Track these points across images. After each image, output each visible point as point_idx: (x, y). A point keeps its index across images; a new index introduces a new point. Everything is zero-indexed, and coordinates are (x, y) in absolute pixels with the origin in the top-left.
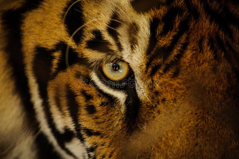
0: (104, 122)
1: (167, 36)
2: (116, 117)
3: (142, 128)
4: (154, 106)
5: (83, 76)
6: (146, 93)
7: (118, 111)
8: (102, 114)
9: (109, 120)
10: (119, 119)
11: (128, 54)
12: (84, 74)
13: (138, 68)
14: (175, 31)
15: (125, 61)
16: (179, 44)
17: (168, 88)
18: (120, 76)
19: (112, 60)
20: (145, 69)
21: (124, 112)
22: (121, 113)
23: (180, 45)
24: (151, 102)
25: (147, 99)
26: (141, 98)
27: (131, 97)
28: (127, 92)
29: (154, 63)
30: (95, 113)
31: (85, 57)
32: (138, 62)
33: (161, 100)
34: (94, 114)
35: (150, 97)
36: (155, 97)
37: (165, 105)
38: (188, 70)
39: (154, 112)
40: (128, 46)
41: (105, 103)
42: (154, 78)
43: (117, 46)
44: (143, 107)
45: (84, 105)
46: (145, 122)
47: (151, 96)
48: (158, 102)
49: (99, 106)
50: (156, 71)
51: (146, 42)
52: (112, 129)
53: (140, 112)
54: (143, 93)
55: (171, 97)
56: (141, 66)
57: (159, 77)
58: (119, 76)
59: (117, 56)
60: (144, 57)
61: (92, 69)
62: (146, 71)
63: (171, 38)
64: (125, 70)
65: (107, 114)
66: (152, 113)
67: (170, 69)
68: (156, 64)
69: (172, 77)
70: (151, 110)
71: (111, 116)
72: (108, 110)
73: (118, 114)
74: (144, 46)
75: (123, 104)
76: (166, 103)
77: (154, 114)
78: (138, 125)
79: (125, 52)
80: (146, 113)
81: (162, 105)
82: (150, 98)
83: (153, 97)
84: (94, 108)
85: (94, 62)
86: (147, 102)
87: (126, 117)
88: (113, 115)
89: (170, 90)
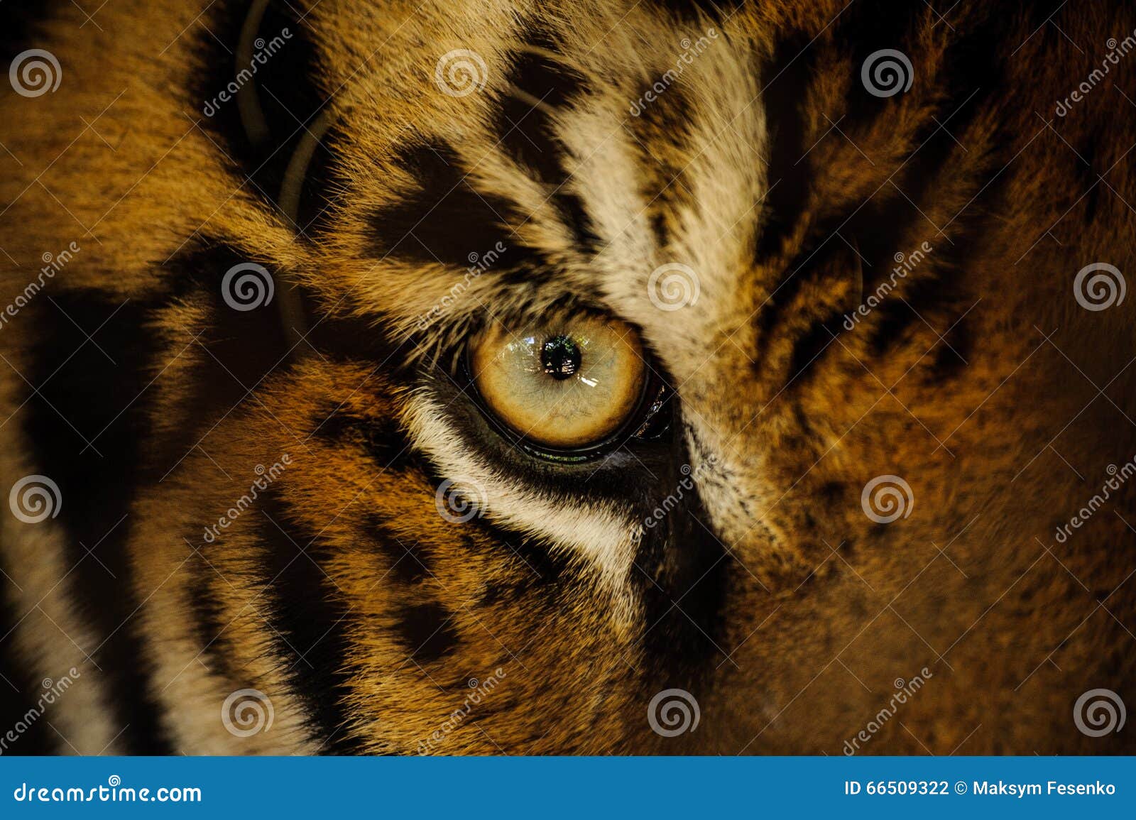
0: (511, 706)
1: (875, 133)
2: (582, 669)
3: (755, 719)
4: (820, 570)
5: (365, 424)
6: (764, 500)
7: (594, 631)
8: (496, 657)
9: (544, 689)
10: (601, 679)
11: (633, 269)
12: (371, 412)
13: (699, 349)
14: (926, 103)
15: (620, 314)
16: (953, 178)
17: (903, 452)
18: (591, 410)
19: (540, 313)
20: (748, 350)
21: (630, 630)
22: (614, 640)
23: (959, 185)
24: (797, 554)
25: (771, 538)
26: (729, 535)
27: (667, 537)
28: (635, 511)
29: (804, 312)
30: (451, 653)
31: (369, 308)
32: (701, 312)
33: (862, 533)
34: (446, 659)
35: (787, 520)
36: (822, 521)
37: (894, 560)
38: (1024, 327)
39: (829, 612)
40: (635, 222)
41: (509, 586)
42: (811, 398)
43: (565, 222)
44: (748, 587)
45: (379, 609)
46: (772, 678)
47: (797, 518)
48: (847, 549)
49: (473, 608)
50: (824, 356)
51: (749, 182)
52: (567, 746)
53: (734, 621)
54: (742, 504)
55: (931, 506)
56: (721, 335)
57: (840, 387)
58: (585, 413)
59: (569, 284)
60: (741, 280)
61: (410, 377)
62: (757, 367)
63: (900, 145)
64: (616, 369)
65: (528, 653)
66: (814, 616)
67: (907, 333)
68: (817, 311)
69: (927, 383)
70: (805, 601)
71: (552, 665)
72: (529, 630)
73: (593, 648)
74: (734, 210)
75: (619, 583)
76: (897, 544)
77: (828, 621)
78: (729, 704)
79: (615, 260)
80: (776, 623)
81: (875, 561)
82: (791, 528)
83: (807, 515)
84: (449, 624)
85: (427, 332)
86: (775, 556)
87: (645, 663)
88: (565, 660)
89: (917, 461)
